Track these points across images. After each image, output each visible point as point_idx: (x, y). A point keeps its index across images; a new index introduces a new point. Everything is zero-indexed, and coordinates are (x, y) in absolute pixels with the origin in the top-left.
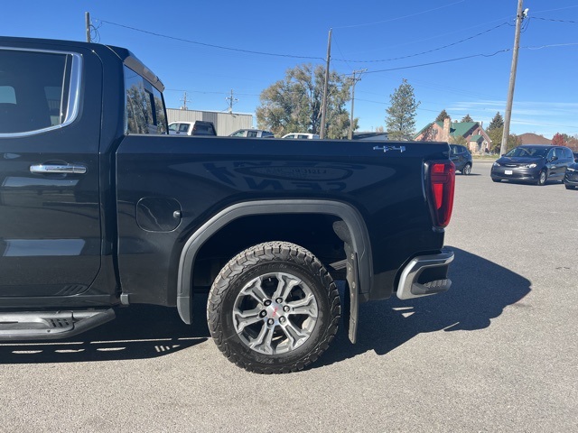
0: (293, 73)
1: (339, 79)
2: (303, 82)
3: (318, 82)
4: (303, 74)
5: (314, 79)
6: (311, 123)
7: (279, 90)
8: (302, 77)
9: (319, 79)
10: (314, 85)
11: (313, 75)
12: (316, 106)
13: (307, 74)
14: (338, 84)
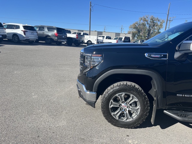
0: (142, 19)
1: (159, 21)
2: (145, 22)
3: (150, 22)
4: (145, 19)
5: (149, 21)
6: (147, 37)
7: (136, 25)
8: (145, 20)
9: (151, 21)
10: (149, 23)
11: (149, 19)
12: (149, 31)
13: (147, 19)
14: (158, 22)
